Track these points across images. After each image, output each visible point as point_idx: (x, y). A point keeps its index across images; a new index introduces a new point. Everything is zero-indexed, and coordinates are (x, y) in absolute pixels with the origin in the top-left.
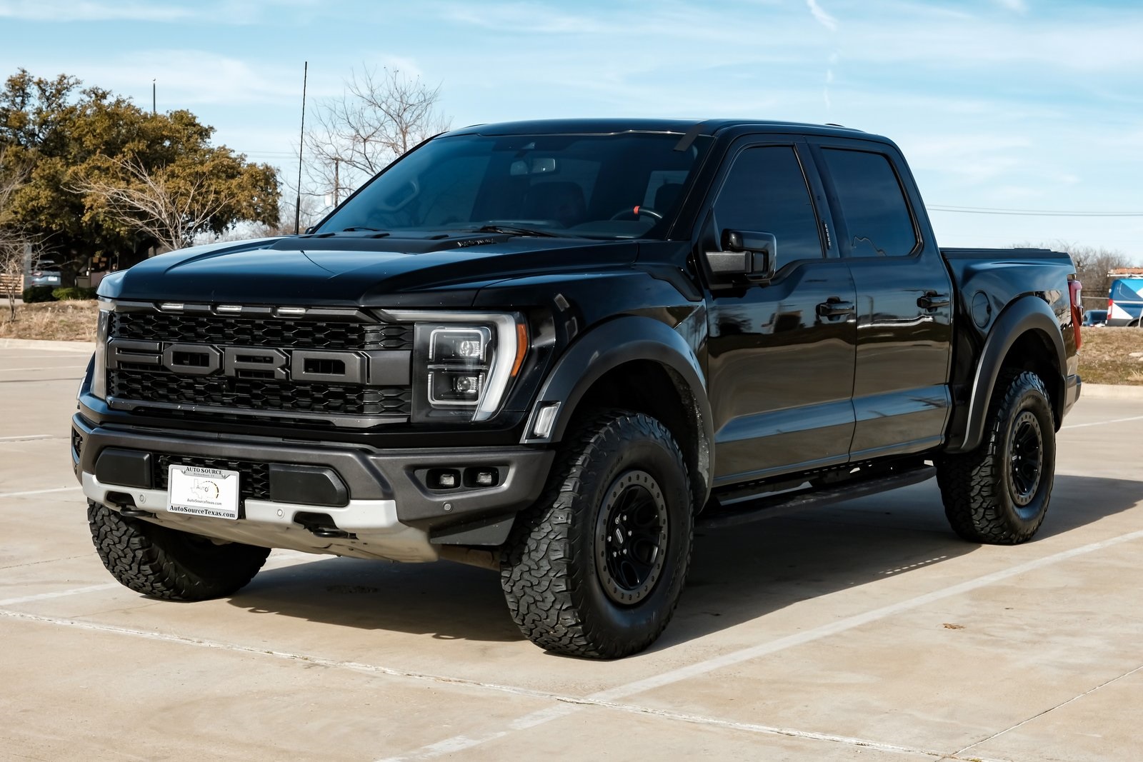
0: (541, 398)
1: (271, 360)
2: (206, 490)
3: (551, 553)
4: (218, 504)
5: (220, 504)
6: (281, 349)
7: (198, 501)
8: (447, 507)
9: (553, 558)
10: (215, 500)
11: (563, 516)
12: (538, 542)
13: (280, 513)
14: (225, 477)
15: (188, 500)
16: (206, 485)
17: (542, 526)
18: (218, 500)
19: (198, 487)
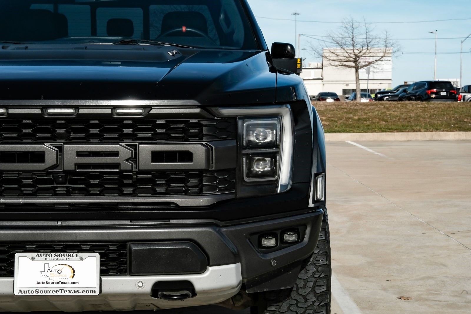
0: (314, 171)
1: (116, 154)
2: (59, 272)
3: (316, 288)
4: (74, 283)
5: (77, 283)
6: (123, 144)
7: (49, 283)
8: (274, 263)
9: (318, 292)
10: (70, 280)
11: (323, 259)
12: (306, 281)
13: (140, 284)
14: (82, 259)
15: (38, 283)
16: (58, 268)
17: (308, 268)
18: (75, 280)
19: (49, 270)
